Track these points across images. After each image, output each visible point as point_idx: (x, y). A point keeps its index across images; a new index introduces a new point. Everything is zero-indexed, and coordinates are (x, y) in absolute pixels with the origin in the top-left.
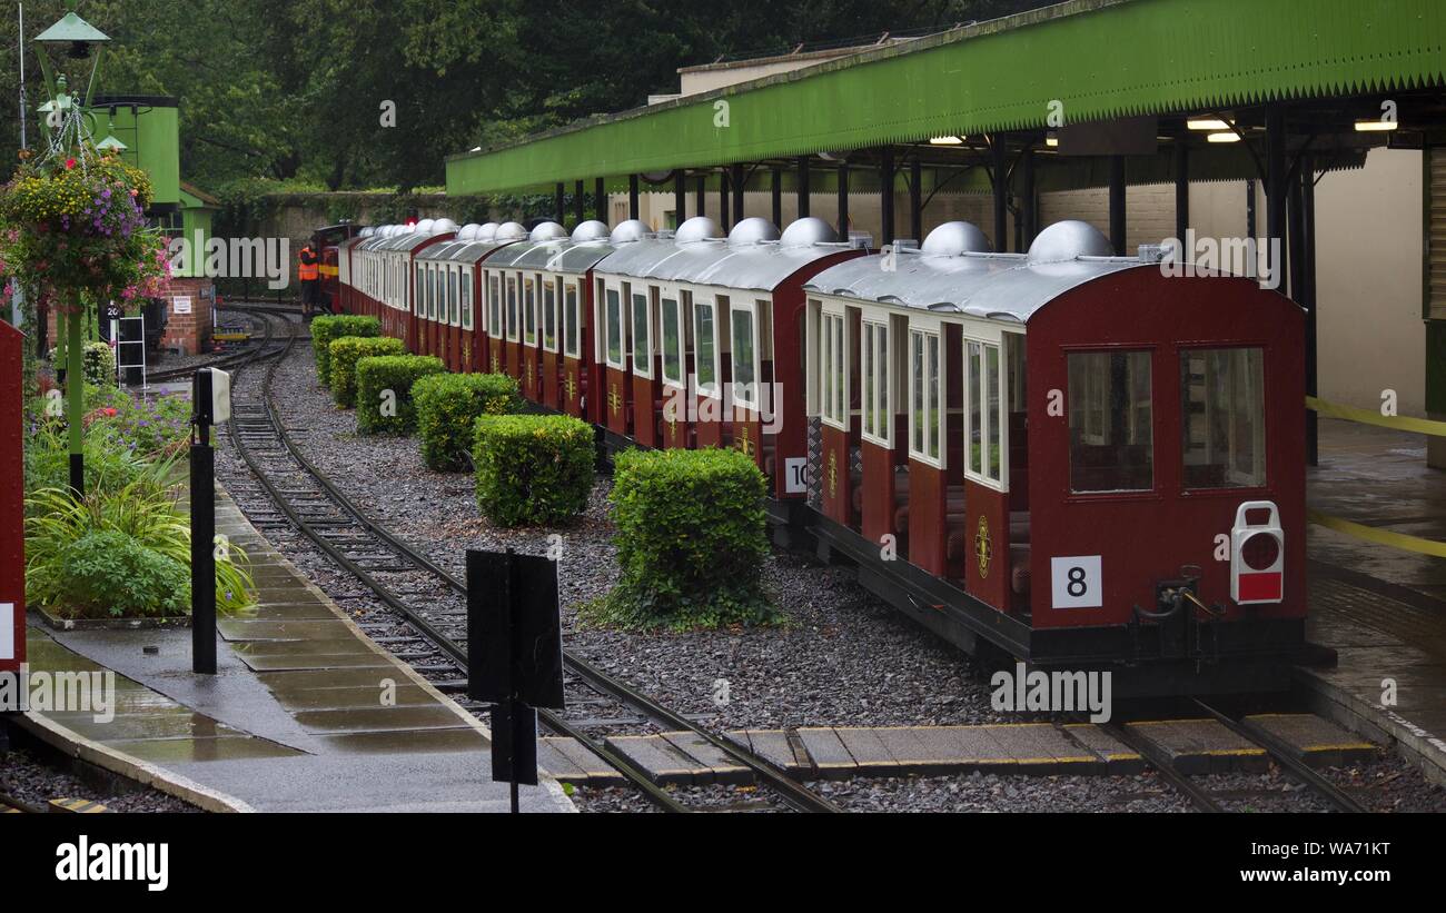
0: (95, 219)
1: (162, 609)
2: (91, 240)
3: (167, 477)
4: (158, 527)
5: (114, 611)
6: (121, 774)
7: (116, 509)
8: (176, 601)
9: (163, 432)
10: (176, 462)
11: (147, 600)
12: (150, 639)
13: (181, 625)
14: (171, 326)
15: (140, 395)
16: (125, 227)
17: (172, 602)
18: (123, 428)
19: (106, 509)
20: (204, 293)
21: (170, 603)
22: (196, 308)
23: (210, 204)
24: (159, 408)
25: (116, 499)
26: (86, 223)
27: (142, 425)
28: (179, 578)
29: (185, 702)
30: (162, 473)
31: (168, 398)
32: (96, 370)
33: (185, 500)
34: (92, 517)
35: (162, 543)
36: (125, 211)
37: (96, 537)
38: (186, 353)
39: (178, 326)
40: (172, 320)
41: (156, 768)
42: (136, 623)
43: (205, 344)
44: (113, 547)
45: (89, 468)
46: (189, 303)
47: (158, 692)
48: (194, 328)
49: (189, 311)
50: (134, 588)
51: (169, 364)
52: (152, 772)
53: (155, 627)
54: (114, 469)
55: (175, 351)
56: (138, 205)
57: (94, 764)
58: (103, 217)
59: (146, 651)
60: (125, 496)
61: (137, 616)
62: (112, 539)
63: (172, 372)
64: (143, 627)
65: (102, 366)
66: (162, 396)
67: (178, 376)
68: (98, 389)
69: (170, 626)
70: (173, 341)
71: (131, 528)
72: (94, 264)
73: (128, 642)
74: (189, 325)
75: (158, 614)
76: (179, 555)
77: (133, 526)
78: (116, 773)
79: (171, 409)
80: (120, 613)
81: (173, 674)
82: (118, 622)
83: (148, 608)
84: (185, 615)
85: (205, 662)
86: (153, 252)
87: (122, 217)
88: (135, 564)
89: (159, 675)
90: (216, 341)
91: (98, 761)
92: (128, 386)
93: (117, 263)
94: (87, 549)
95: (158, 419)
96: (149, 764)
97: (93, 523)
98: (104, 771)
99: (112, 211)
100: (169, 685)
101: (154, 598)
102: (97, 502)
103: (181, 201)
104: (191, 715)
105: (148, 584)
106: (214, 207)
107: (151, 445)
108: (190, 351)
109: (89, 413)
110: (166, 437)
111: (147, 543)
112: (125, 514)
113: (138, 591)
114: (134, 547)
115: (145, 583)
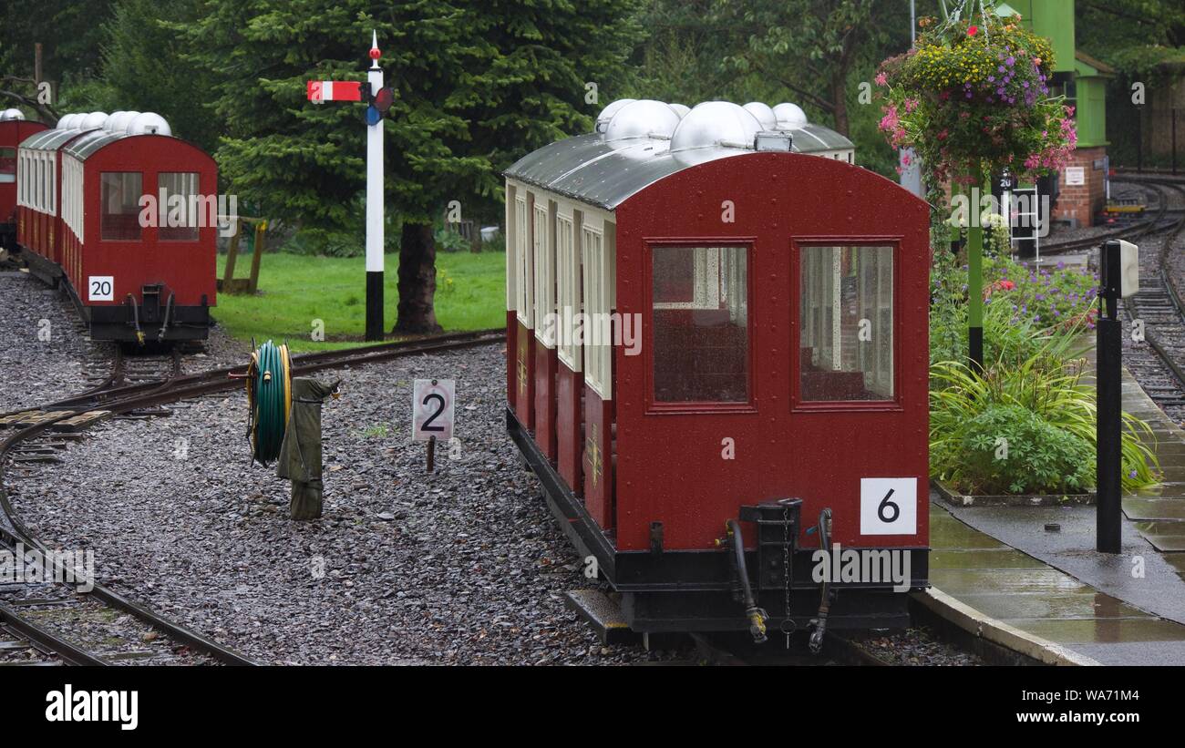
0: (998, 87)
1: (1064, 487)
2: (993, 109)
3: (1066, 351)
4: (1059, 402)
5: (1015, 488)
6: (1023, 654)
7: (1017, 383)
8: (1078, 479)
9: (1059, 306)
10: (1075, 337)
11: (1048, 476)
12: (1051, 516)
13: (1083, 502)
14: (1063, 197)
15: (1033, 268)
16: (1030, 95)
17: (1074, 479)
18: (1018, 301)
19: (1006, 383)
20: (1098, 164)
21: (1072, 480)
22: (1089, 180)
23: (1103, 72)
24: (1055, 281)
25: (1017, 373)
26: (989, 91)
27: (1038, 299)
28: (1081, 455)
29: (1089, 581)
30: (1061, 347)
31: (1064, 271)
32: (989, 243)
33: (1090, 374)
34: (993, 392)
35: (1064, 418)
36: (1029, 80)
37: (996, 411)
38: (1079, 226)
39: (1070, 197)
40: (1064, 192)
41: (1061, 648)
42: (1036, 500)
43: (1098, 215)
44: (1014, 422)
45: (988, 341)
46: (1082, 174)
47: (1061, 571)
48: (1087, 200)
49: (1082, 182)
50: (1036, 463)
51: (1061, 236)
52: (1057, 653)
53: (1057, 504)
54: (1014, 342)
55: (1067, 223)
56: (1042, 74)
57: (997, 643)
58: (1007, 85)
59: (1048, 528)
60: (1026, 371)
61: (1038, 493)
62: (1013, 414)
63: (1065, 244)
64: (1044, 504)
65: (995, 238)
66: (1058, 269)
67: (1071, 249)
68: (992, 262)
69: (1072, 503)
70: (1065, 212)
71: (1032, 403)
72: (998, 132)
73: (1029, 519)
74: (1082, 197)
75: (1060, 491)
76: (1081, 431)
77: (1035, 400)
78: (1018, 652)
79: (1067, 282)
80: (1021, 490)
81: (1076, 553)
82: (1018, 499)
83: (1049, 485)
84: (1087, 492)
85: (1109, 541)
86: (1057, 122)
87: (1026, 85)
88: (1037, 439)
89: (1061, 553)
90: (1109, 213)
91: (1001, 640)
92: (1020, 259)
93: (1020, 133)
94: (988, 424)
95: (1054, 293)
96: (1054, 644)
97: (993, 398)
98: (1006, 650)
99: (1016, 80)
100: (1071, 563)
101: (1056, 475)
102: (998, 377)
103: (1076, 70)
104: (1093, 595)
105: (1051, 460)
106: (1106, 76)
107: (1048, 319)
108: (1083, 223)
109: (986, 285)
110: (1063, 311)
111: (1050, 418)
112: (1026, 388)
113: (1040, 467)
114: (1036, 422)
115: (1047, 459)
